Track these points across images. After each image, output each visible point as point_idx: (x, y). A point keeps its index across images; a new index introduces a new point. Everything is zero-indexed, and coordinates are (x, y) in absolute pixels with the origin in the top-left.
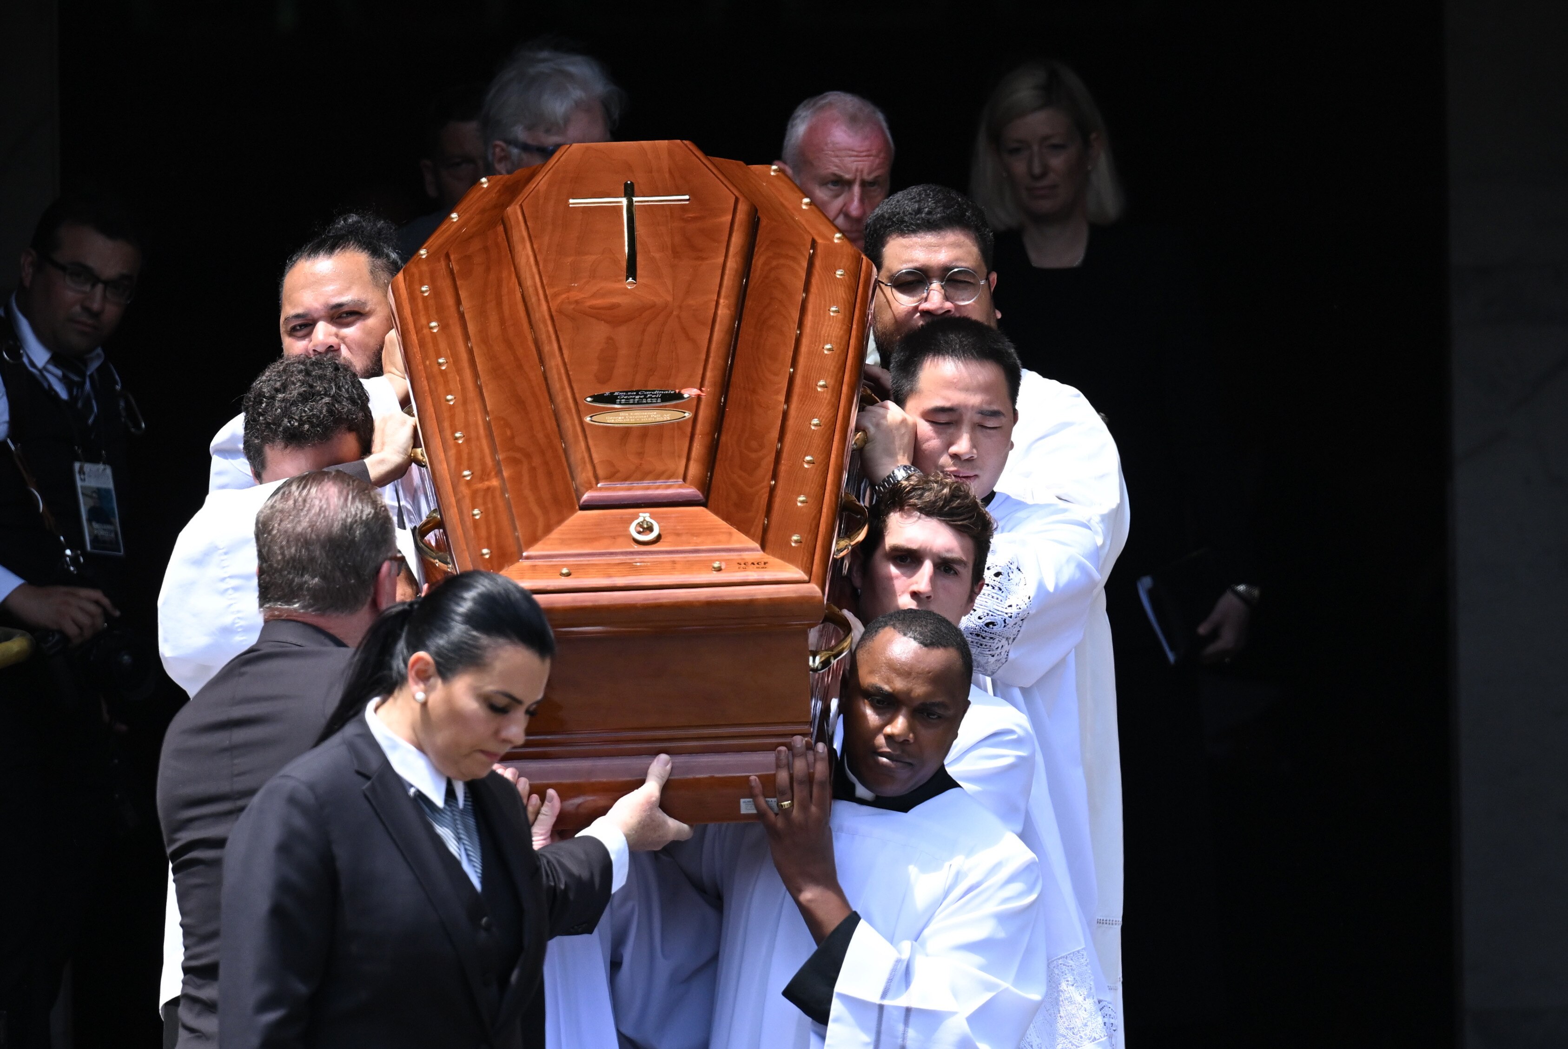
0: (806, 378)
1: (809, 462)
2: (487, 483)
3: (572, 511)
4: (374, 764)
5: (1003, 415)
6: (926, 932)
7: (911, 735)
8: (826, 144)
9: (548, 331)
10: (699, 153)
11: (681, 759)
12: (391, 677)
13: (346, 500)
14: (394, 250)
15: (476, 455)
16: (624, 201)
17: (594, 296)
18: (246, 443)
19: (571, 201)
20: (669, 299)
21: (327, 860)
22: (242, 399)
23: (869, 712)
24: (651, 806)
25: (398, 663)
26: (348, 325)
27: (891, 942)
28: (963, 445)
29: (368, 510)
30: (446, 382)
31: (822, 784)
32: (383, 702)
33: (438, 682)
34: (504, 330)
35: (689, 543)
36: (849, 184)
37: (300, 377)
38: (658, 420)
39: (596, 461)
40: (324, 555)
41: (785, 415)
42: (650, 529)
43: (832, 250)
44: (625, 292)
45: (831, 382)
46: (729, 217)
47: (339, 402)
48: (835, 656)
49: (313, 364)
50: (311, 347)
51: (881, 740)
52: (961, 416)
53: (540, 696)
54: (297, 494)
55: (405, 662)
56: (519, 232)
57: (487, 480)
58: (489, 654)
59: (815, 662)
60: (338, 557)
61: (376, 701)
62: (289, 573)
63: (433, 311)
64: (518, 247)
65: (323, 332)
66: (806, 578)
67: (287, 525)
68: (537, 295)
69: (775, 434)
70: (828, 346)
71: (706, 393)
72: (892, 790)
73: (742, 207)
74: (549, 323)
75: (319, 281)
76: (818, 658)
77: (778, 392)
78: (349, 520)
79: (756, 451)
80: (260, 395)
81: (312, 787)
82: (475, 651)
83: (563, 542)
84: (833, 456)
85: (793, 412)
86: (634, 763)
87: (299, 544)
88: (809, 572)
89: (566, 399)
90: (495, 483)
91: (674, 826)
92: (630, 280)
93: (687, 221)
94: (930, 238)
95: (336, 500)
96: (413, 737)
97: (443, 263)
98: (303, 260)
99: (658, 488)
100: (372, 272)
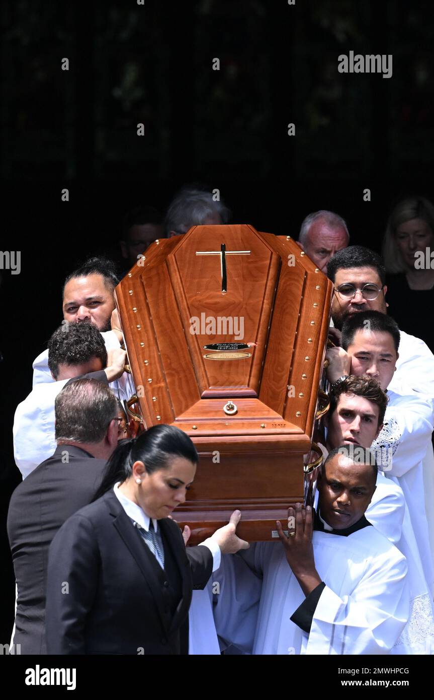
0: (303, 337)
1: (304, 377)
2: (159, 385)
3: (198, 399)
4: (118, 511)
5: (392, 356)
6: (355, 591)
7: (349, 502)
8: (319, 234)
9: (187, 314)
10: (254, 230)
11: (245, 512)
12: (125, 473)
13: (96, 391)
14: (114, 274)
15: (154, 371)
16: (221, 253)
17: (207, 298)
18: (50, 363)
19: (197, 253)
20: (242, 300)
21: (97, 553)
22: (47, 343)
23: (331, 491)
24: (231, 533)
25: (128, 467)
26: (94, 308)
27: (339, 596)
28: (373, 370)
29: (106, 397)
30: (141, 337)
31: (309, 525)
32: (121, 484)
33: (146, 475)
34: (167, 313)
35: (250, 415)
36: (329, 252)
37: (74, 333)
38: (237, 357)
39: (208, 376)
40: (85, 415)
41: (294, 354)
42: (232, 408)
43: (314, 277)
44: (222, 297)
45: (314, 339)
46: (268, 262)
47: (93, 344)
48: (315, 466)
49: (80, 326)
50: (77, 317)
51: (335, 504)
52: (373, 356)
53: (192, 481)
54: (73, 388)
55: (131, 467)
56: (174, 267)
57: (159, 383)
58: (169, 462)
59: (306, 469)
60: (91, 417)
61: (118, 483)
62: (69, 424)
63: (134, 303)
64: (173, 274)
65: (83, 311)
66: (303, 432)
67: (69, 402)
68: (182, 296)
69: (289, 363)
70: (313, 322)
71: (258, 345)
72: (340, 527)
73: (274, 257)
74: (187, 310)
75: (80, 288)
76: (307, 467)
77: (290, 344)
78: (97, 401)
79: (281, 372)
80: (56, 342)
81: (90, 519)
82: (163, 460)
83: (194, 413)
84: (315, 374)
85: (297, 353)
86: (225, 514)
87: (74, 411)
88: (304, 429)
89: (195, 347)
90: (163, 384)
91: (242, 543)
92: (224, 291)
93: (249, 263)
94: (356, 270)
95: (91, 392)
96: (135, 500)
97: (139, 280)
98: (73, 278)
99: (236, 390)
100: (105, 284)
